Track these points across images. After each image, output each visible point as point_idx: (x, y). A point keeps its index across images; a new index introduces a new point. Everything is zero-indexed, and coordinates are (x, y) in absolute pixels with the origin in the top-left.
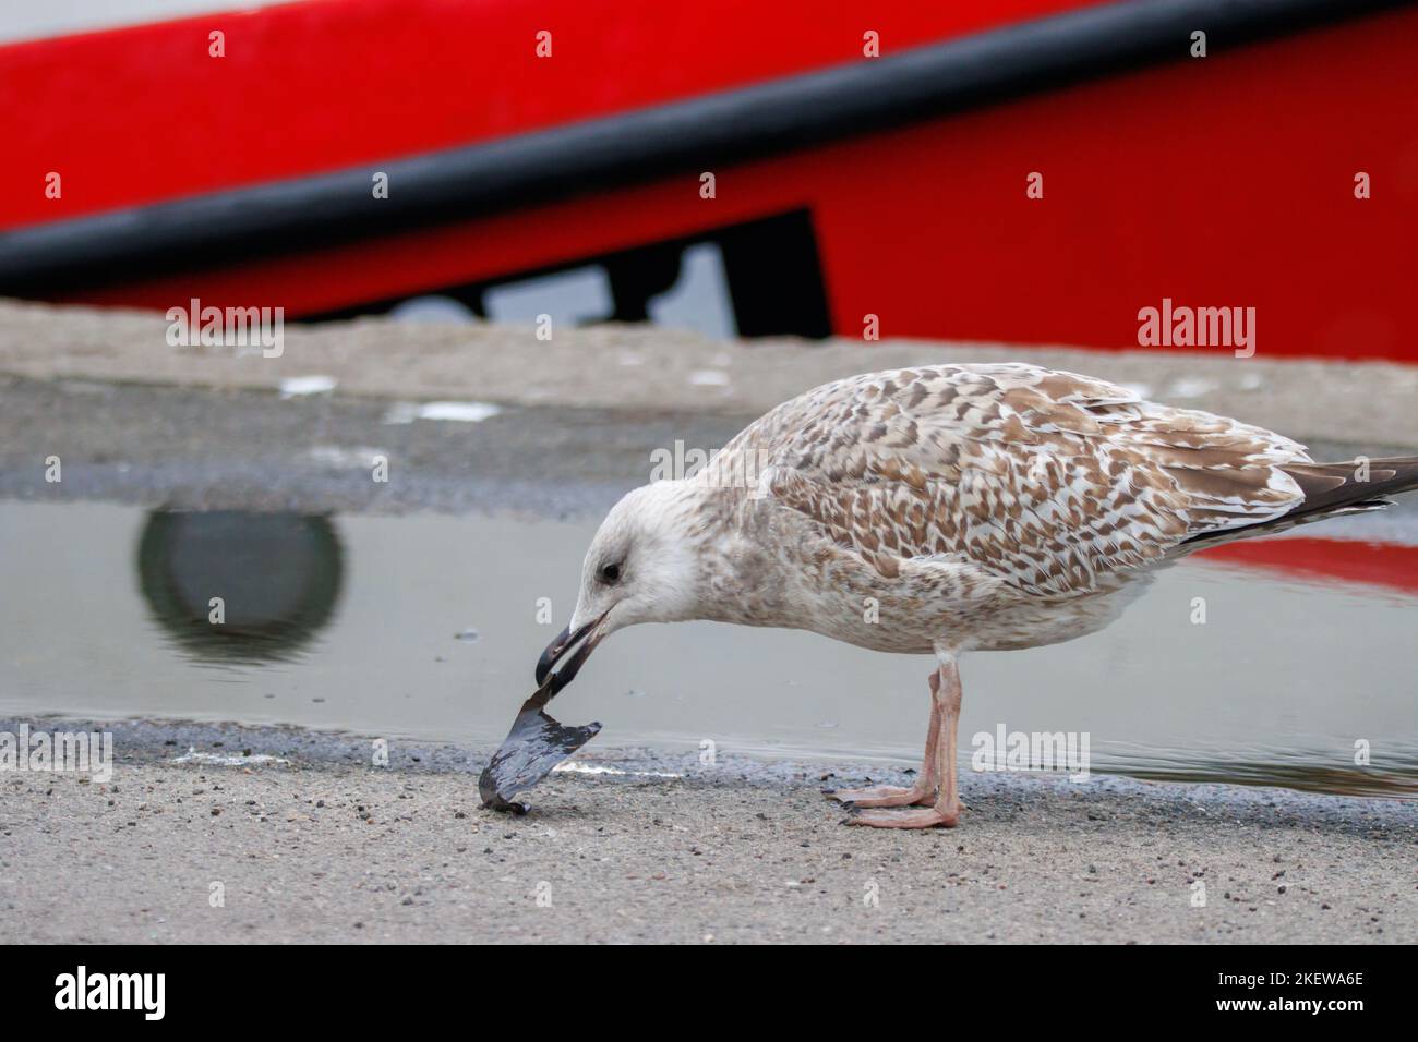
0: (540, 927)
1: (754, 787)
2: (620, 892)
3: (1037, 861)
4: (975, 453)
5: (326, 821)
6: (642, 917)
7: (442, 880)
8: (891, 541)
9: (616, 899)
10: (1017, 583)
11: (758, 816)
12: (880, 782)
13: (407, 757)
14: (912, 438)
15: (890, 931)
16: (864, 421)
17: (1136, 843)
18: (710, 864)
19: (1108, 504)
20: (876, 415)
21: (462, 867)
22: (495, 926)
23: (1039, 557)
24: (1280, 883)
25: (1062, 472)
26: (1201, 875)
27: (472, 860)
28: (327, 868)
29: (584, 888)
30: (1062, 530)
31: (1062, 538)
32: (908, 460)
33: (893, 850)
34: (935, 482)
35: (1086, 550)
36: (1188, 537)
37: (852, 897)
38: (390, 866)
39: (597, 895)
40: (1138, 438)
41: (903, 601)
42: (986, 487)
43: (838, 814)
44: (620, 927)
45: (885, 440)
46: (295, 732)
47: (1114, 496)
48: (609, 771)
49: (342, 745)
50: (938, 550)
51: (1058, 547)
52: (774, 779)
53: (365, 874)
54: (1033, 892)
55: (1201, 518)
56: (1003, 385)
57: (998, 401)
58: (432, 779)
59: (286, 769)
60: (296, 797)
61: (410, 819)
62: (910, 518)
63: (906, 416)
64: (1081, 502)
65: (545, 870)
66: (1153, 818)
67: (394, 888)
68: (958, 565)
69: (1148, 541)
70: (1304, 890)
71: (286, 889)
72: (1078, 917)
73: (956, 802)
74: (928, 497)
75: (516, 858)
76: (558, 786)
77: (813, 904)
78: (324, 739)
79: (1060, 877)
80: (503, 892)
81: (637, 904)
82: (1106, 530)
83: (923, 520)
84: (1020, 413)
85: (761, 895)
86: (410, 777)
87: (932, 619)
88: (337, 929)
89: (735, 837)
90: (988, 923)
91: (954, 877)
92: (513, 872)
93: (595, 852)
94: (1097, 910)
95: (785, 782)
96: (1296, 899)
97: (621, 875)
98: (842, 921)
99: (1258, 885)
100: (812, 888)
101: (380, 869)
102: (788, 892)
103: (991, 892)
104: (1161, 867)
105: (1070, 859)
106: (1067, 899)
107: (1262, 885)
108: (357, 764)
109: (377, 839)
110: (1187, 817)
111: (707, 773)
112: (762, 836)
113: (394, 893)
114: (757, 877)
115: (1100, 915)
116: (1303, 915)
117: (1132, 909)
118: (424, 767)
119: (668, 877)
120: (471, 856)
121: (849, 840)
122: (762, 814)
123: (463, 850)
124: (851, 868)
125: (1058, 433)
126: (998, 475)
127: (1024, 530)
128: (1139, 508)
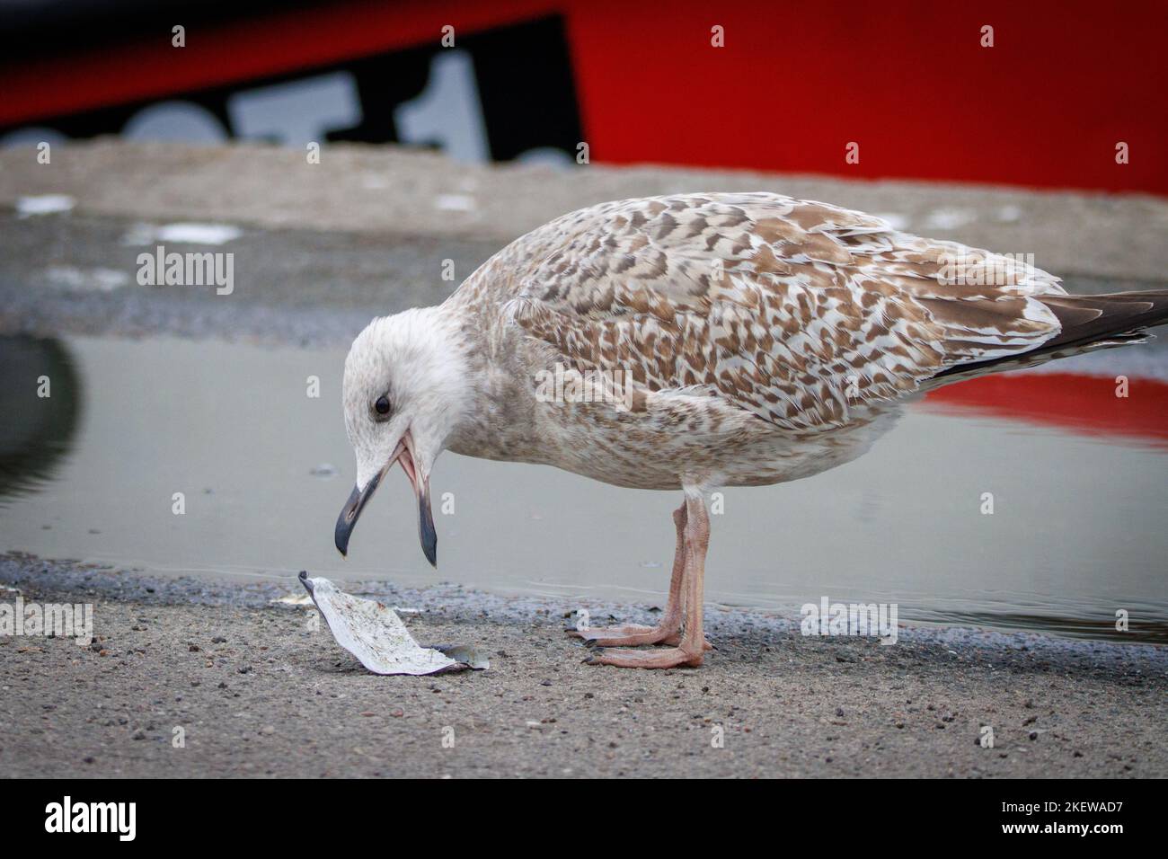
1: (495, 623)
2: (357, 729)
3: (784, 703)
4: (725, 285)
5: (57, 652)
6: (378, 756)
7: (175, 715)
8: (639, 375)
9: (352, 736)
10: (768, 416)
11: (499, 653)
12: (624, 620)
13: (141, 588)
14: (661, 269)
16: (612, 252)
17: (884, 687)
18: (449, 702)
19: (861, 336)
20: (625, 245)
21: (196, 702)
22: (228, 763)
23: (790, 391)
24: (1032, 729)
25: (814, 304)
26: (951, 720)
27: (206, 695)
28: (58, 701)
29: (320, 725)
30: (815, 363)
31: (814, 371)
32: (657, 292)
33: (636, 690)
34: (684, 314)
35: (839, 383)
37: (593, 737)
38: (122, 700)
39: (333, 732)
40: (890, 269)
41: (650, 435)
42: (737, 320)
43: (580, 652)
44: (355, 765)
45: (633, 271)
46: (26, 561)
47: (867, 327)
49: (76, 575)
50: (686, 383)
51: (809, 380)
52: (516, 615)
53: (96, 708)
54: (778, 735)
55: (956, 349)
56: (752, 215)
57: (749, 231)
58: (166, 611)
61: (143, 652)
62: (660, 350)
63: (655, 247)
64: (834, 334)
65: (280, 706)
66: (902, 661)
67: (126, 722)
68: (707, 399)
69: (903, 374)
70: (1056, 736)
71: (15, 722)
72: (824, 762)
73: (701, 641)
74: (677, 329)
75: (251, 694)
76: (295, 620)
77: (553, 744)
78: (57, 568)
79: (807, 719)
80: (237, 729)
81: (374, 742)
82: (859, 363)
83: (672, 353)
84: (771, 243)
85: (501, 735)
86: (143, 608)
87: (678, 453)
88: (66, 763)
89: (475, 675)
91: (698, 719)
92: (248, 708)
93: (332, 688)
94: (843, 754)
95: (527, 619)
96: (1048, 746)
97: (358, 712)
98: (583, 763)
99: (1009, 731)
100: (553, 728)
101: (112, 703)
102: (529, 732)
103: (736, 735)
104: (910, 711)
105: (817, 701)
106: (814, 743)
107: (1013, 731)
108: (90, 594)
109: (109, 672)
110: (937, 660)
111: (447, 608)
112: (502, 674)
113: (126, 728)
114: (497, 715)
115: (847, 759)
116: (1055, 763)
117: (879, 754)
118: (158, 598)
119: (406, 715)
120: (205, 690)
121: (591, 679)
122: (503, 652)
123: (197, 685)
124: (593, 708)
125: (810, 264)
126: (749, 307)
127: (775, 362)
128: (893, 340)
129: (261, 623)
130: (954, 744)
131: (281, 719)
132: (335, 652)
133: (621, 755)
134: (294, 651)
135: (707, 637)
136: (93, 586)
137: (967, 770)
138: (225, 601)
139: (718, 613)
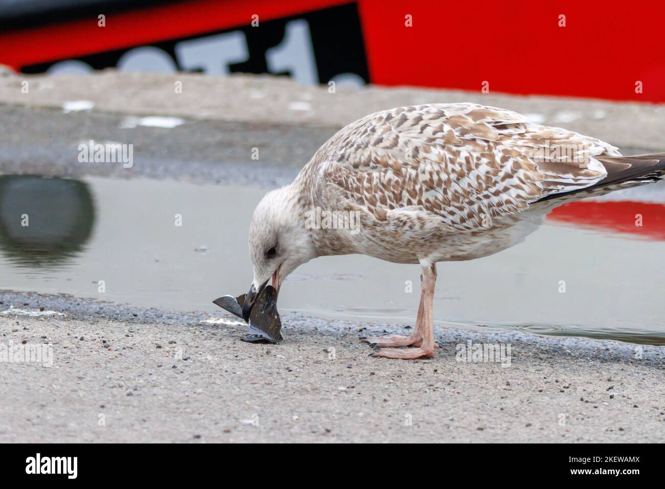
0: (203, 409)
1: (322, 334)
2: (247, 391)
3: (477, 378)
4: (427, 151)
5: (85, 348)
6: (259, 406)
7: (149, 382)
8: (383, 201)
9: (244, 395)
10: (451, 223)
11: (324, 350)
12: (392, 333)
13: (130, 314)
14: (395, 143)
15: (396, 416)
16: (373, 135)
17: (532, 370)
18: (297, 377)
19: (498, 179)
20: (379, 132)
21: (160, 375)
22: (177, 409)
23: (461, 209)
24: (611, 393)
25: (473, 162)
26: (568, 387)
27: (165, 372)
28: (86, 374)
29: (227, 388)
30: (473, 194)
31: (473, 198)
32: (392, 156)
33: (398, 371)
34: (406, 168)
35: (487, 204)
36: (542, 197)
37: (375, 396)
38: (120, 374)
39: (234, 392)
40: (520, 143)
42: (432, 171)
43: (368, 350)
44: (246, 410)
45: (381, 145)
46: (68, 299)
47: (501, 174)
48: (241, 324)
49: (95, 306)
50: (408, 205)
51: (471, 203)
52: (334, 330)
53: (106, 378)
54: (475, 395)
55: (550, 186)
56: (448, 114)
57: (444, 122)
58: (144, 326)
59: (64, 319)
60: (69, 334)
61: (131, 348)
62: (394, 188)
63: (395, 131)
64: (483, 178)
65: (206, 378)
66: (542, 356)
67: (122, 386)
68: (417, 212)
69: (520, 199)
70: (624, 397)
71: (62, 386)
72: (499, 410)
73: (432, 343)
74: (402, 176)
75: (190, 372)
76: (214, 332)
77: (353, 400)
78: (84, 303)
79: (490, 387)
80: (182, 390)
81: (256, 398)
82: (497, 193)
83: (400, 189)
84: (454, 129)
85: (325, 394)
86: (131, 325)
88: (90, 408)
89: (311, 362)
90: (449, 412)
91: (431, 387)
92: (188, 379)
93: (233, 369)
94: (510, 406)
95: (339, 332)
96: (620, 402)
97: (248, 382)
98: (369, 410)
99: (599, 394)
100: (353, 391)
101: (115, 375)
102: (340, 393)
103: (452, 395)
104: (546, 383)
105: (495, 377)
106: (494, 400)
107: (601, 394)
108: (103, 317)
109: (113, 359)
110: (560, 355)
111: (296, 326)
112: (326, 362)
113: (122, 389)
114: (323, 384)
115: (511, 408)
116: (623, 411)
117: (529, 406)
118: (139, 319)
119: (274, 383)
120: (165, 369)
121: (374, 365)
122: (326, 350)
123: (161, 366)
124: (375, 380)
125: (474, 140)
126: (439, 163)
127: (453, 193)
128: (515, 181)
129: (195, 333)
130: (569, 400)
131: (206, 385)
132: (235, 349)
133: (390, 406)
134: (213, 348)
135: (436, 342)
136: (104, 312)
137: (576, 414)
138: (175, 321)
139: (442, 330)
